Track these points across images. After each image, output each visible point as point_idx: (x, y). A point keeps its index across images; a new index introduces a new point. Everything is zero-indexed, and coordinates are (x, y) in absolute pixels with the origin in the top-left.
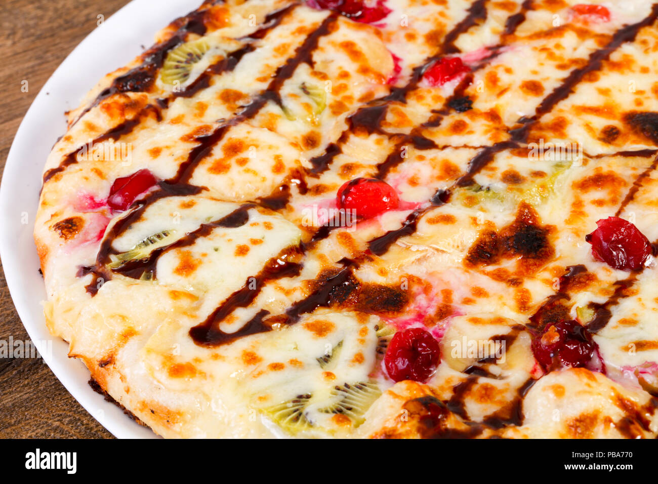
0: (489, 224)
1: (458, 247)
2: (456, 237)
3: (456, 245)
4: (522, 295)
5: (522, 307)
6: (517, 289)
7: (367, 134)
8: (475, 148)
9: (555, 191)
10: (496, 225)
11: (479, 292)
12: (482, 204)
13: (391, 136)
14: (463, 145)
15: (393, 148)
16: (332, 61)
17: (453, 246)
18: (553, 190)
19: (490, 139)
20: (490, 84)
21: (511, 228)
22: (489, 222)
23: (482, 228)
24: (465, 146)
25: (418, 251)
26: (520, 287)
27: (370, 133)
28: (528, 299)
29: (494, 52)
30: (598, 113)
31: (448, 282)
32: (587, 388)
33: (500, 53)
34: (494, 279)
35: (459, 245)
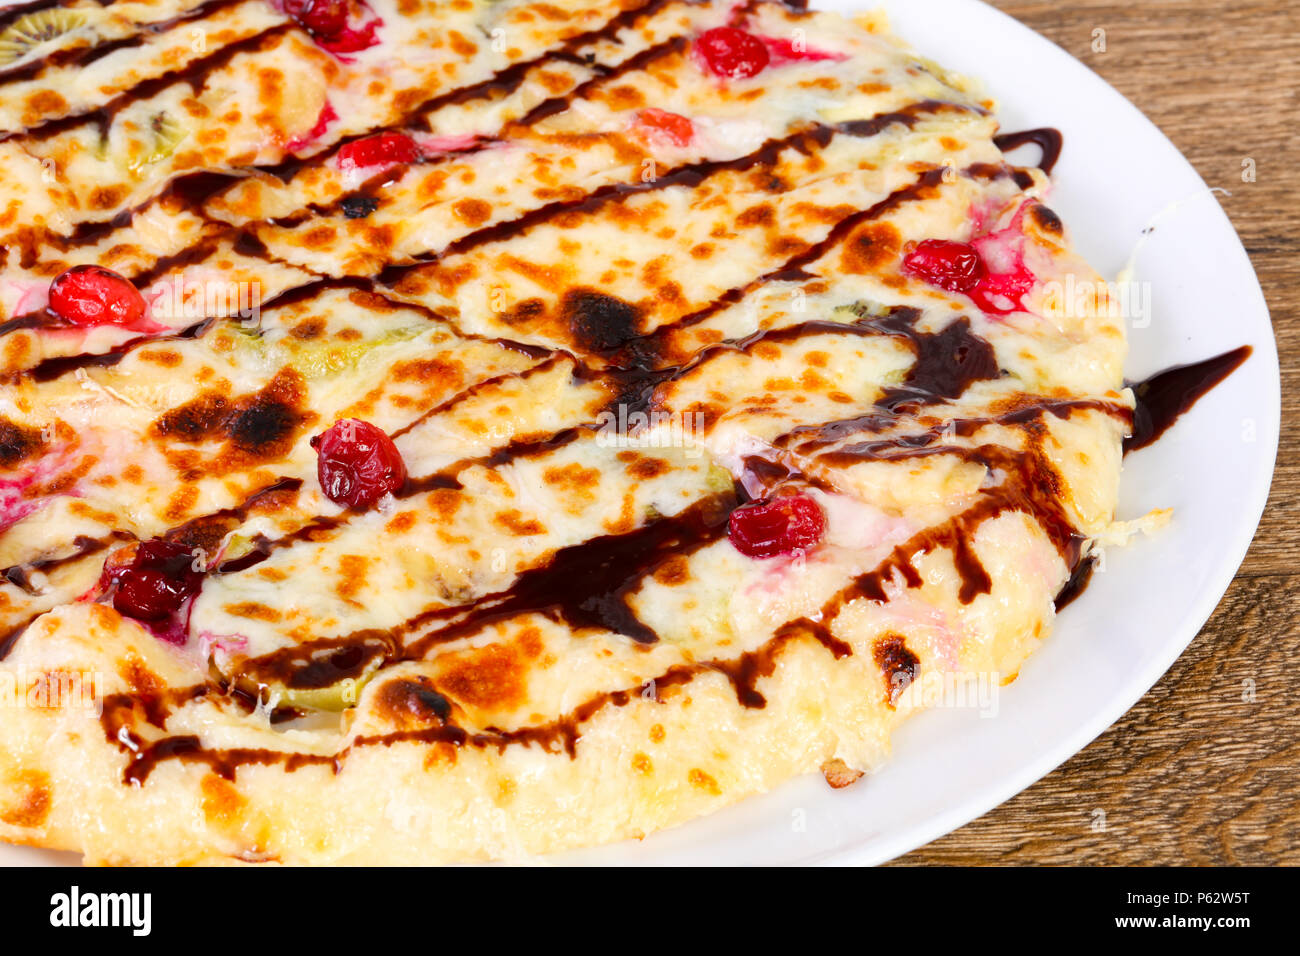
0: (225, 384)
1: (156, 402)
2: (159, 388)
3: (153, 398)
4: (184, 497)
5: (172, 512)
6: (186, 485)
7: (178, 209)
8: (313, 273)
9: (359, 366)
10: (233, 387)
11: (134, 474)
12: (235, 354)
13: (209, 222)
14: (300, 264)
15: (197, 240)
16: (235, 92)
17: (148, 399)
18: (355, 366)
19: (344, 267)
20: (425, 191)
21: (248, 400)
22: (226, 380)
23: (208, 385)
24: (303, 267)
25: (88, 390)
26: (191, 484)
27: (184, 208)
28: (189, 505)
29: (479, 144)
30: (533, 276)
31: (105, 447)
32: (87, 635)
33: (485, 149)
34: (170, 462)
35: (159, 401)
